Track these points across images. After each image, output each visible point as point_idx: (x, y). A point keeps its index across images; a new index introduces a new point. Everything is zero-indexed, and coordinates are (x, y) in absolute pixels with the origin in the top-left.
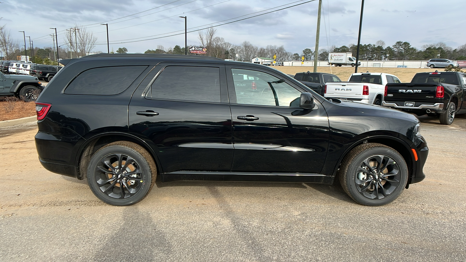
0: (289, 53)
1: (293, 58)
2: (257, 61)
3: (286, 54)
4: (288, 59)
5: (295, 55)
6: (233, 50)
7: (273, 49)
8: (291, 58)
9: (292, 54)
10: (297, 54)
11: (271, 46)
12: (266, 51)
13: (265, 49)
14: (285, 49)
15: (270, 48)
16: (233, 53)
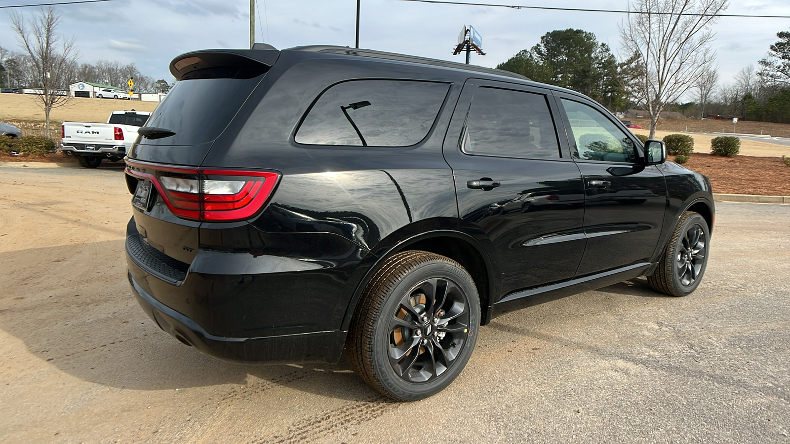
0: (147, 77)
1: (157, 87)
2: (82, 89)
3: (142, 80)
4: (146, 90)
5: (159, 82)
6: (15, 63)
7: (113, 69)
8: (151, 88)
9: (154, 80)
10: (163, 81)
11: (107, 64)
12: (97, 70)
13: (93, 68)
14: (139, 71)
15: (105, 66)
16: (13, 68)
